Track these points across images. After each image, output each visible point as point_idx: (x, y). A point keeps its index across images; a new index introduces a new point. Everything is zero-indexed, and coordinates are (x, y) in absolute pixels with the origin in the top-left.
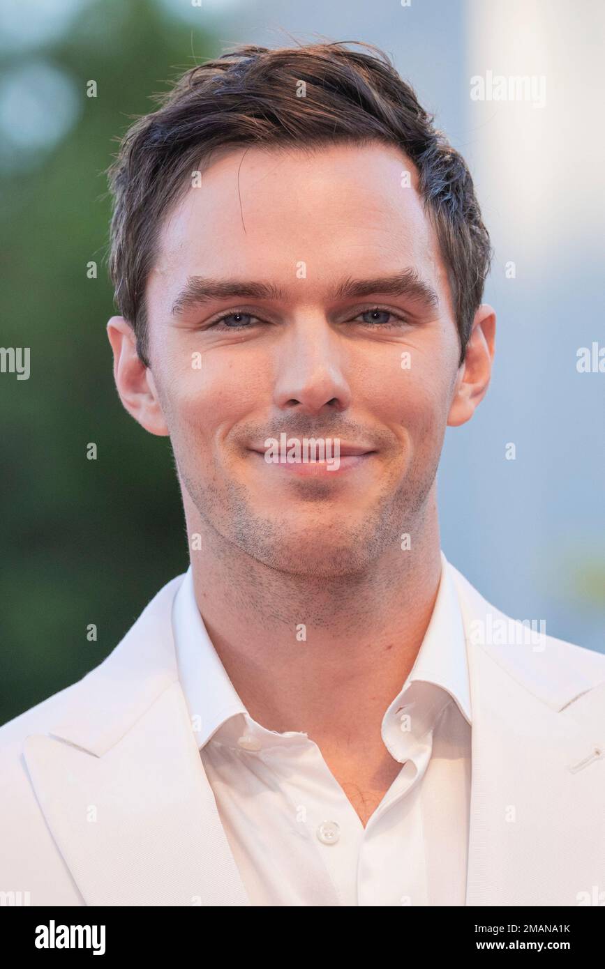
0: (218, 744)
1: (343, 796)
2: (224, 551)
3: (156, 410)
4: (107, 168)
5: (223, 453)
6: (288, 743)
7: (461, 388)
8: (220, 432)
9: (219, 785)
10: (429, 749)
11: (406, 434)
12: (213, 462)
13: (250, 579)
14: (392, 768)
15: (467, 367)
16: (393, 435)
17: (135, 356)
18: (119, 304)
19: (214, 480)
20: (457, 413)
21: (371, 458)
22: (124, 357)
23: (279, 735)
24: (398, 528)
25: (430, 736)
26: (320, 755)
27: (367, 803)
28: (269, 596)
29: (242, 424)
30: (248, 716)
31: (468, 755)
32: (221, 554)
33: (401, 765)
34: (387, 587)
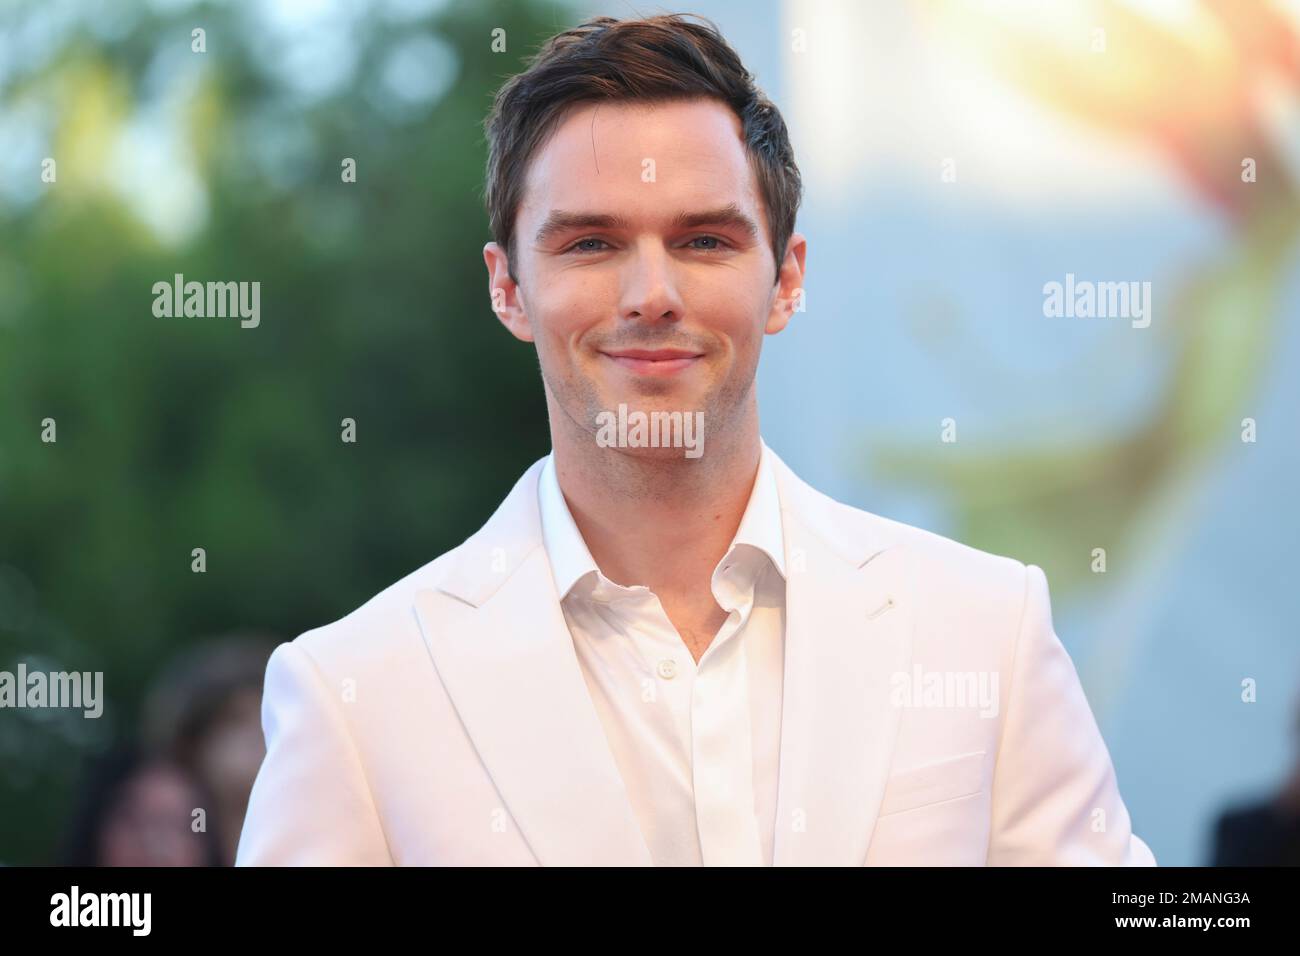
0: (576, 596)
1: (678, 638)
2: (580, 437)
3: (524, 321)
4: (483, 118)
5: (577, 356)
6: (634, 595)
7: (776, 303)
8: (573, 338)
9: (575, 629)
10: (751, 602)
11: (729, 340)
12: (569, 362)
13: (602, 460)
14: (720, 617)
15: (782, 285)
16: (718, 342)
17: (507, 275)
18: (494, 232)
19: (571, 376)
20: (774, 323)
21: (701, 360)
22: (498, 275)
23: (625, 588)
24: (723, 419)
25: (751, 590)
26: (659, 605)
27: (700, 645)
28: (617, 474)
29: (592, 331)
30: (599, 573)
31: (782, 604)
32: (579, 439)
33: (728, 614)
34: (715, 468)
